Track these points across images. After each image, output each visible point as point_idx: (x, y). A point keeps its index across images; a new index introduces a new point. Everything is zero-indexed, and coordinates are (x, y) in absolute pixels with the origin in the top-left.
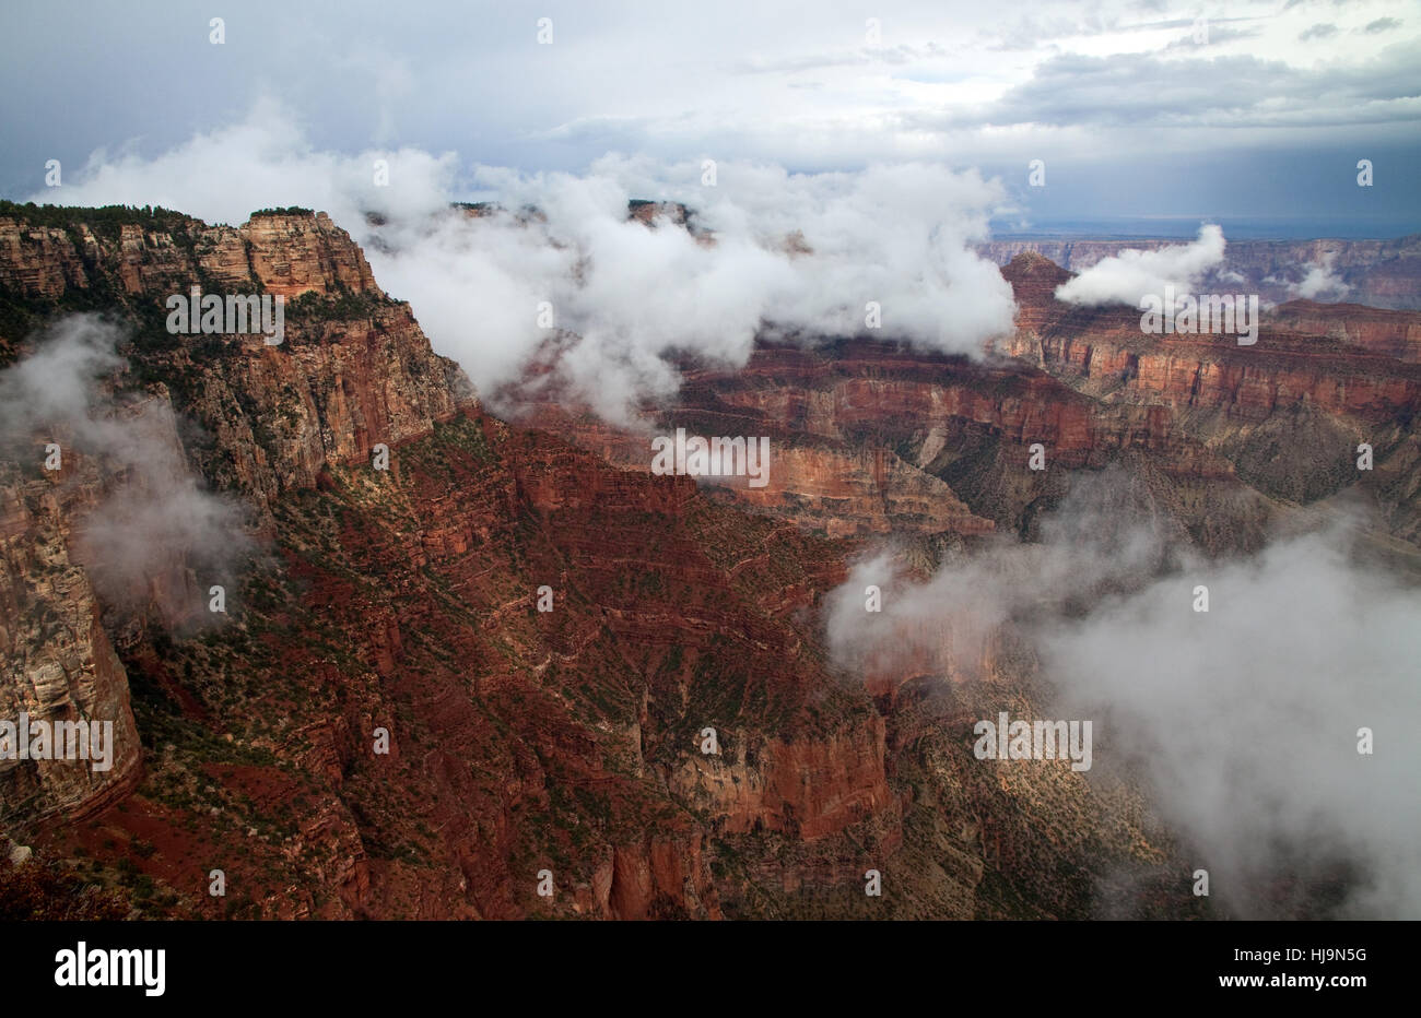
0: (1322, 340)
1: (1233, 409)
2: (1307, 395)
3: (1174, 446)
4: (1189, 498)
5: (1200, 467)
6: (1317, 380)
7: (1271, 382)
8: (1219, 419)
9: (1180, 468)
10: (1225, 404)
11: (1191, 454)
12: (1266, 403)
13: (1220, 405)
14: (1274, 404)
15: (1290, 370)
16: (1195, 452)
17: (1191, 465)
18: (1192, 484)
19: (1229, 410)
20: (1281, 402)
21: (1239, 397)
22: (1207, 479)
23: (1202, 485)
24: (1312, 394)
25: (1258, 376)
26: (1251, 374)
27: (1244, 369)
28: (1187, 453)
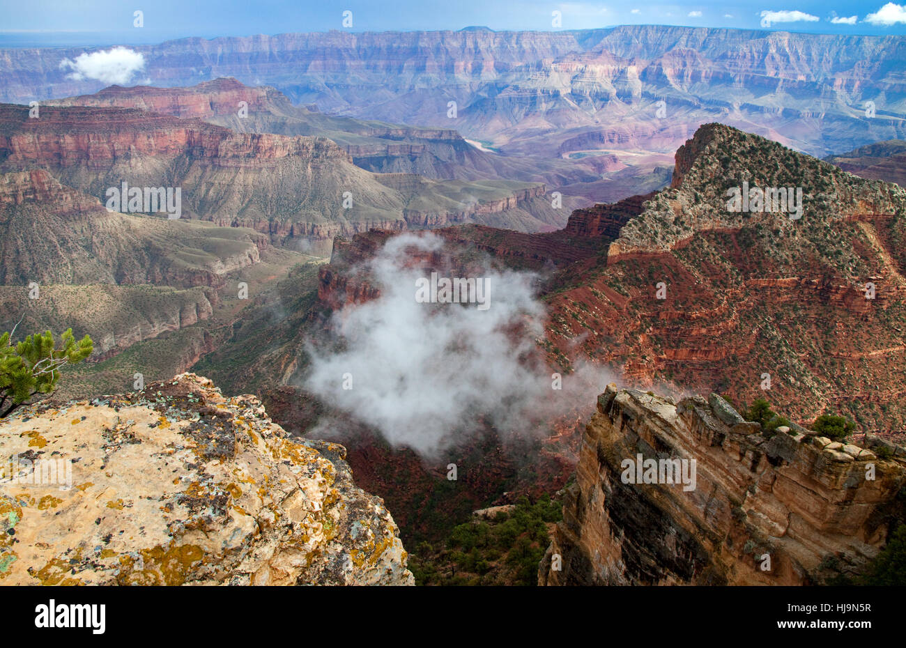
0: (131, 111)
1: (90, 164)
2: (133, 147)
3: (56, 195)
4: (78, 228)
5: (79, 205)
6: (135, 136)
7: (109, 142)
8: (82, 172)
9: (66, 209)
10: (84, 162)
11: (70, 198)
12: (110, 156)
13: (80, 162)
14: (114, 156)
15: (118, 132)
16: (72, 196)
17: (71, 206)
18: (77, 218)
19: (87, 164)
20: (118, 154)
21: (91, 155)
22: (86, 212)
23: (84, 217)
24: (135, 145)
25: (99, 139)
26: (94, 138)
27: (88, 136)
28: (66, 198)
